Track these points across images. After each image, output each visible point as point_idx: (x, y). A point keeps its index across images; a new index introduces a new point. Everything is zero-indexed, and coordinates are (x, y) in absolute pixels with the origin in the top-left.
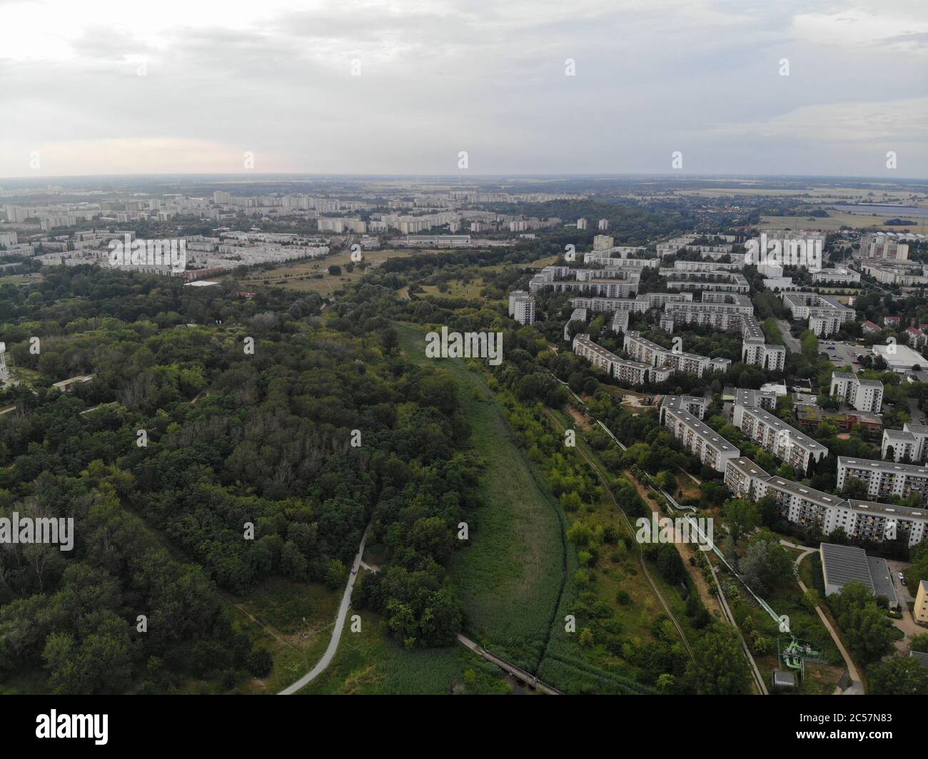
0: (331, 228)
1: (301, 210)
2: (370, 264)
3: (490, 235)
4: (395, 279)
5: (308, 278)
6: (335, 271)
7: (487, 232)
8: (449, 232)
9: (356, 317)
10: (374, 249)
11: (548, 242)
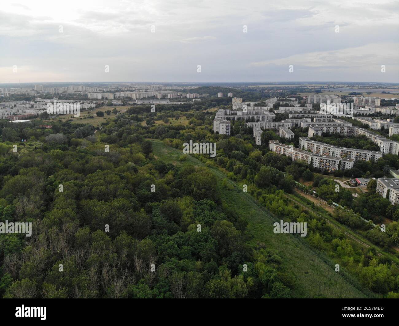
0: (95, 97)
1: (79, 91)
2: (119, 111)
3: (178, 100)
4: (137, 117)
5: (85, 118)
6: (100, 114)
7: (176, 99)
8: (157, 98)
9: (120, 135)
10: (120, 105)
11: (210, 102)
